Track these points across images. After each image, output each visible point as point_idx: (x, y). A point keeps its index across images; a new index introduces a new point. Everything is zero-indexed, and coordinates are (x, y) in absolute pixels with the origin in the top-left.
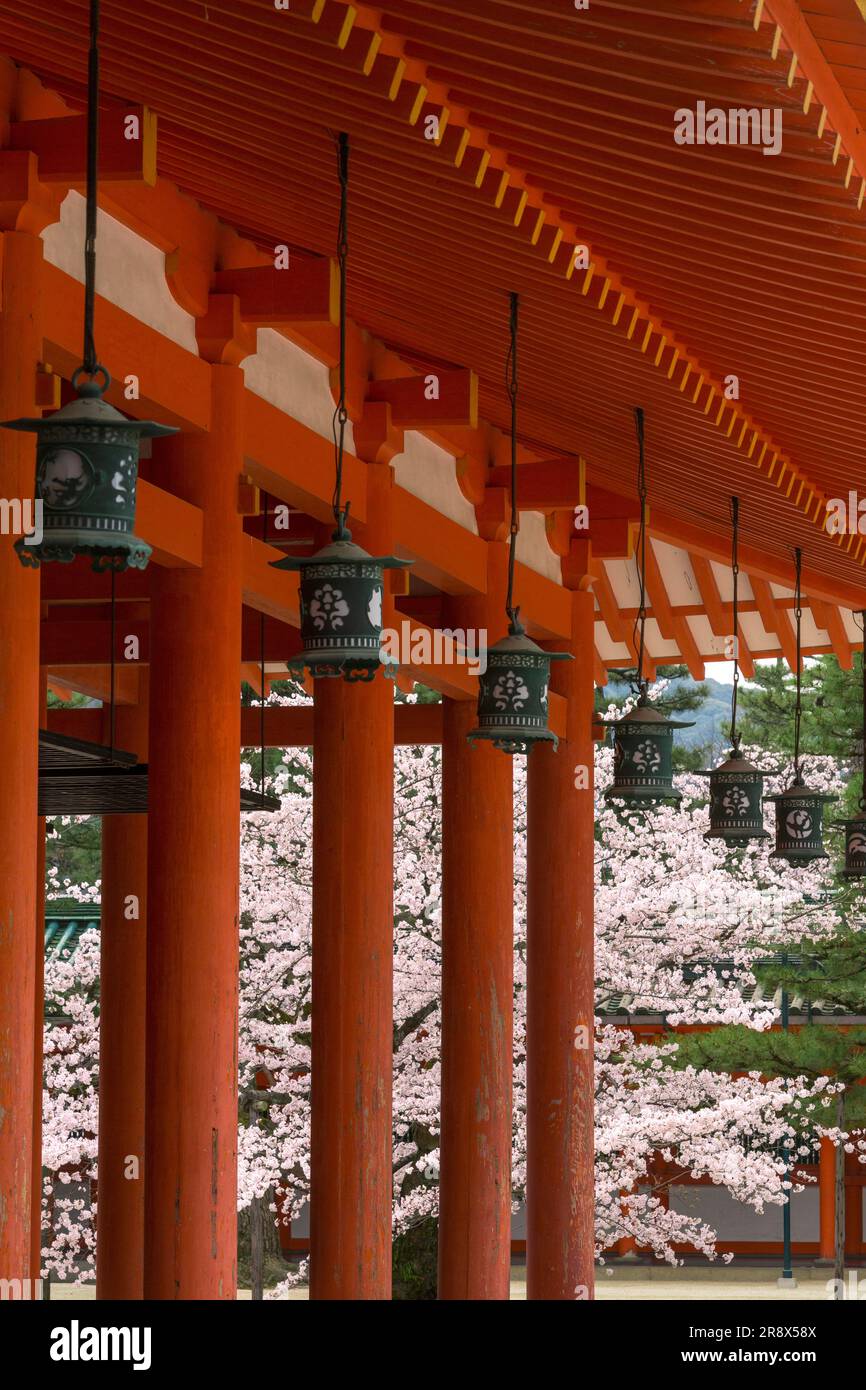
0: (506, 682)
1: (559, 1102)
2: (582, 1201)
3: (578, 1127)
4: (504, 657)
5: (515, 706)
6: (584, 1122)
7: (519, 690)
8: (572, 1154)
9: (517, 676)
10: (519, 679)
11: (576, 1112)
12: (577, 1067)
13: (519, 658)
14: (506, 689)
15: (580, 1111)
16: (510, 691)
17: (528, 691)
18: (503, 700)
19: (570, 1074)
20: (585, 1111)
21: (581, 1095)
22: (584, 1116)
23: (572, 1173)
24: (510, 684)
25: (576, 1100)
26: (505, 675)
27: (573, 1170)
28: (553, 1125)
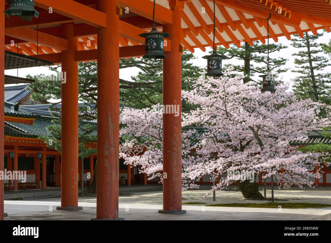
0: (150, 42)
1: (169, 151)
2: (176, 178)
3: (175, 158)
4: (149, 35)
5: (153, 47)
6: (177, 157)
7: (153, 43)
8: (173, 166)
9: (153, 40)
10: (153, 41)
11: (174, 154)
12: (174, 142)
13: (153, 35)
14: (150, 43)
15: (175, 154)
16: (151, 44)
17: (156, 43)
18: (150, 46)
19: (172, 144)
20: (177, 154)
21: (176, 149)
22: (177, 155)
23: (173, 171)
24: (151, 42)
25: (174, 151)
26: (150, 40)
27: (173, 170)
28: (168, 158)
